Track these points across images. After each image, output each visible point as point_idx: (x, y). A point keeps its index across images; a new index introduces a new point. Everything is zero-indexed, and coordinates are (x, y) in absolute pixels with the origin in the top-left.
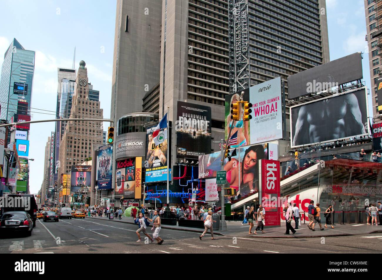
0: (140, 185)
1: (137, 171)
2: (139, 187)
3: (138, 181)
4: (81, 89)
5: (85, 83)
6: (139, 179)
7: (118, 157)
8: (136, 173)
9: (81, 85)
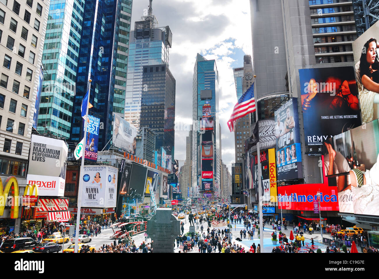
0: (275, 184)
1: (271, 167)
2: (274, 187)
3: (273, 179)
4: (247, 83)
5: (250, 77)
6: (274, 177)
7: (253, 151)
8: (270, 169)
9: (247, 79)
